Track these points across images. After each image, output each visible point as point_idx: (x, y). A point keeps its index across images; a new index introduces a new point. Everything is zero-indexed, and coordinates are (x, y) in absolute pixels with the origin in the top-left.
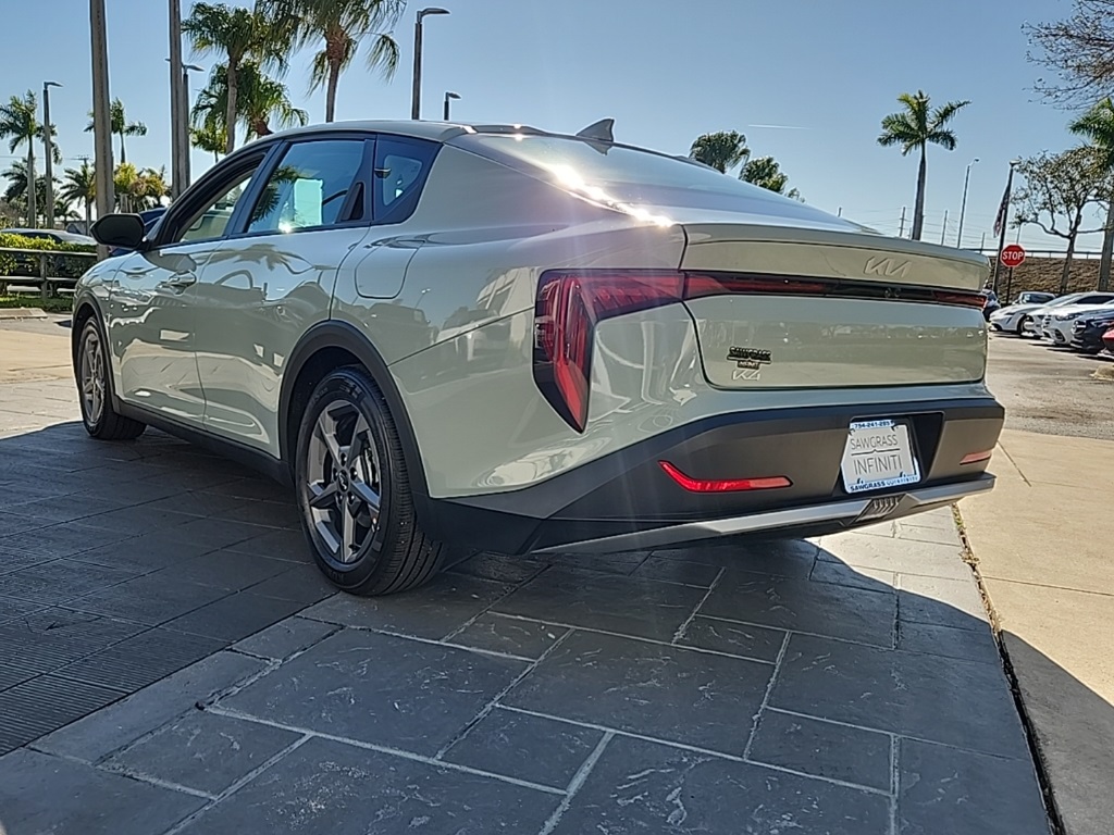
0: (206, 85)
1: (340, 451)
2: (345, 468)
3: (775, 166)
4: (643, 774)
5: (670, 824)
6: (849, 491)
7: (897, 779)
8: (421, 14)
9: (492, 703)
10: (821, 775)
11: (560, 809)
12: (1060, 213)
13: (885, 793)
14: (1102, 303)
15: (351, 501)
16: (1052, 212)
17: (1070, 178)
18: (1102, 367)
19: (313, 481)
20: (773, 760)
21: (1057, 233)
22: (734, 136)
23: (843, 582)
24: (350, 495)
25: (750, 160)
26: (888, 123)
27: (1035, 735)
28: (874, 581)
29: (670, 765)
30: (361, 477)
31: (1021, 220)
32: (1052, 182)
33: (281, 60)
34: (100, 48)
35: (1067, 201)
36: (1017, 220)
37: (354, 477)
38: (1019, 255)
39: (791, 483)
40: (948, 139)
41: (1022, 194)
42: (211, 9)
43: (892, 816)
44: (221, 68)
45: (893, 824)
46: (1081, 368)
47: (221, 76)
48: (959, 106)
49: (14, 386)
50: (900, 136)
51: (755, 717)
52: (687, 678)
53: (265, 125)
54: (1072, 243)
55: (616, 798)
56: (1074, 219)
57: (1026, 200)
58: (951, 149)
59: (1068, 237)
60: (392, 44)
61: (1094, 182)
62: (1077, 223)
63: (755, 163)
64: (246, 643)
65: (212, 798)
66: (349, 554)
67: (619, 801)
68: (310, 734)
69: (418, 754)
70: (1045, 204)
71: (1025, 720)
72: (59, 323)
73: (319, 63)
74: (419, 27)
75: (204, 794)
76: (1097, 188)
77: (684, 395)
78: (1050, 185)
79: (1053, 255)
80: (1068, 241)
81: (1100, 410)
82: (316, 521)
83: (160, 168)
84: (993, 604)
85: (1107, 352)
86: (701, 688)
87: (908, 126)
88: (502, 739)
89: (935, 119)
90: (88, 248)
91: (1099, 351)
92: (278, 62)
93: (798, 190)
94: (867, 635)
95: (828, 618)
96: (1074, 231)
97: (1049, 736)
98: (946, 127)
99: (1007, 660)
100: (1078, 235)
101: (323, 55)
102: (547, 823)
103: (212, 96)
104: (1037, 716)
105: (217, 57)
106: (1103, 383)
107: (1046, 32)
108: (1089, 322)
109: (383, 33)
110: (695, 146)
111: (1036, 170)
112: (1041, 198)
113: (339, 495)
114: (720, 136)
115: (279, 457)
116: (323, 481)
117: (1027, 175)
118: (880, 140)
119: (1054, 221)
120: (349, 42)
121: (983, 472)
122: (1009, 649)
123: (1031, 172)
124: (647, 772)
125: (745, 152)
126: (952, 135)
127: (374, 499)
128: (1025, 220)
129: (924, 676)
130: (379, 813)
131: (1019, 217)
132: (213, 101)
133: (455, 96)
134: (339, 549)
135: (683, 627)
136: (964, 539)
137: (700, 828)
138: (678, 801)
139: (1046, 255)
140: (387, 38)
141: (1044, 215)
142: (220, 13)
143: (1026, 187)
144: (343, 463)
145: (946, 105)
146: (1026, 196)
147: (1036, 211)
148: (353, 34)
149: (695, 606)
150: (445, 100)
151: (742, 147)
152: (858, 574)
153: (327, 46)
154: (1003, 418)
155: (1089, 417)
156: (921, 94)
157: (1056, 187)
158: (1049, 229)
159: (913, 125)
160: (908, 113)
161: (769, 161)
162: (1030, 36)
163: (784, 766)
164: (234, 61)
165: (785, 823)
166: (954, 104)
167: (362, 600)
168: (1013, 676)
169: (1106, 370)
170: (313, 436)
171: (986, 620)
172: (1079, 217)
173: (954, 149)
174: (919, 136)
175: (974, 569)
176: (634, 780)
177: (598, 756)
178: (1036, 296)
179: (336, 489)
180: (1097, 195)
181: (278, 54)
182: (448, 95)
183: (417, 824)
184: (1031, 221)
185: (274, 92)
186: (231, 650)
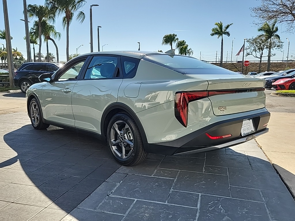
0: (32, 26)
1: (120, 133)
2: (122, 136)
3: (185, 42)
4: (211, 203)
5: (222, 213)
6: (243, 136)
7: (264, 199)
8: (91, 6)
9: (171, 190)
10: (248, 200)
11: (198, 212)
12: (258, 52)
13: (263, 203)
14: (270, 75)
15: (124, 144)
16: (256, 52)
17: (260, 43)
18: (273, 92)
19: (112, 140)
20: (237, 197)
21: (257, 57)
22: (174, 35)
23: (234, 154)
24: (124, 143)
25: (179, 41)
26: (213, 30)
27: (288, 187)
28: (241, 154)
29: (216, 200)
30: (127, 138)
31: (248, 54)
32: (255, 44)
33: (53, 20)
34: (7, 19)
35: (259, 49)
36: (247, 54)
37: (125, 139)
38: (248, 63)
39: (232, 136)
40: (228, 34)
41: (248, 48)
42: (33, 6)
43: (266, 207)
44: (36, 22)
45: (267, 209)
46: (267, 92)
47: (36, 24)
48: (231, 25)
49: (5, 115)
50: (216, 33)
51: (229, 188)
52: (210, 180)
53: (49, 36)
54: (261, 60)
55: (209, 208)
56: (261, 53)
57: (249, 49)
58: (229, 36)
59: (260, 58)
60: (83, 14)
61: (266, 44)
62: (262, 55)
63: (180, 42)
64: (109, 179)
65: (124, 215)
66: (124, 157)
67: (209, 209)
68: (136, 200)
69: (162, 202)
70: (254, 50)
71: (285, 184)
72: (3, 95)
73: (64, 20)
74: (91, 10)
75: (122, 215)
76: (266, 45)
77: (208, 119)
78: (255, 45)
79: (255, 62)
80: (260, 59)
81: (275, 104)
82: (114, 149)
83: (16, 48)
84: (269, 157)
85: (273, 88)
86: (214, 183)
87: (218, 30)
88: (178, 198)
89: (225, 29)
90: (6, 74)
91: (271, 88)
92: (52, 20)
93: (191, 48)
94: (245, 167)
95: (234, 164)
96: (261, 57)
97: (291, 187)
98: (227, 31)
99: (277, 171)
100: (262, 57)
101: (65, 18)
102: (197, 215)
103: (34, 29)
104: (288, 183)
105: (36, 19)
106: (274, 96)
107: (255, 9)
108: (268, 80)
109: (81, 11)
110: (164, 38)
111: (251, 41)
112: (253, 49)
113: (120, 143)
114: (170, 35)
115: (101, 134)
116: (114, 139)
117: (249, 42)
118: (211, 35)
119: (256, 54)
120: (72, 14)
121: (266, 128)
122: (276, 168)
123: (250, 42)
124: (212, 202)
125: (177, 39)
126: (229, 33)
127: (132, 144)
128: (249, 54)
129: (260, 176)
130: (161, 215)
131: (248, 53)
132: (35, 31)
133: (100, 27)
134: (121, 156)
135: (204, 168)
136: (256, 141)
137: (229, 213)
138: (221, 208)
139: (253, 62)
140: (82, 12)
141: (254, 53)
142: (35, 7)
143: (249, 46)
144: (121, 135)
145: (227, 25)
146: (249, 48)
147: (252, 52)
148: (72, 11)
149: (204, 163)
150: (97, 28)
151: (176, 37)
152: (237, 152)
153: (66, 15)
154: (270, 115)
155: (273, 106)
156: (221, 22)
157: (256, 46)
158: (255, 56)
159: (219, 30)
160: (218, 27)
161: (184, 41)
162: (251, 10)
163: (240, 198)
164: (40, 20)
165: (245, 211)
166: (229, 25)
167: (128, 167)
168: (279, 174)
169: (274, 93)
170: (112, 129)
171: (269, 161)
172: (262, 53)
173: (230, 36)
174: (221, 33)
175: (261, 149)
176: (210, 204)
177: (200, 199)
178: (252, 73)
179: (119, 141)
180: (266, 47)
181: (52, 18)
182: (98, 27)
183: (170, 217)
184: (251, 54)
185: (51, 28)
186: (106, 182)
